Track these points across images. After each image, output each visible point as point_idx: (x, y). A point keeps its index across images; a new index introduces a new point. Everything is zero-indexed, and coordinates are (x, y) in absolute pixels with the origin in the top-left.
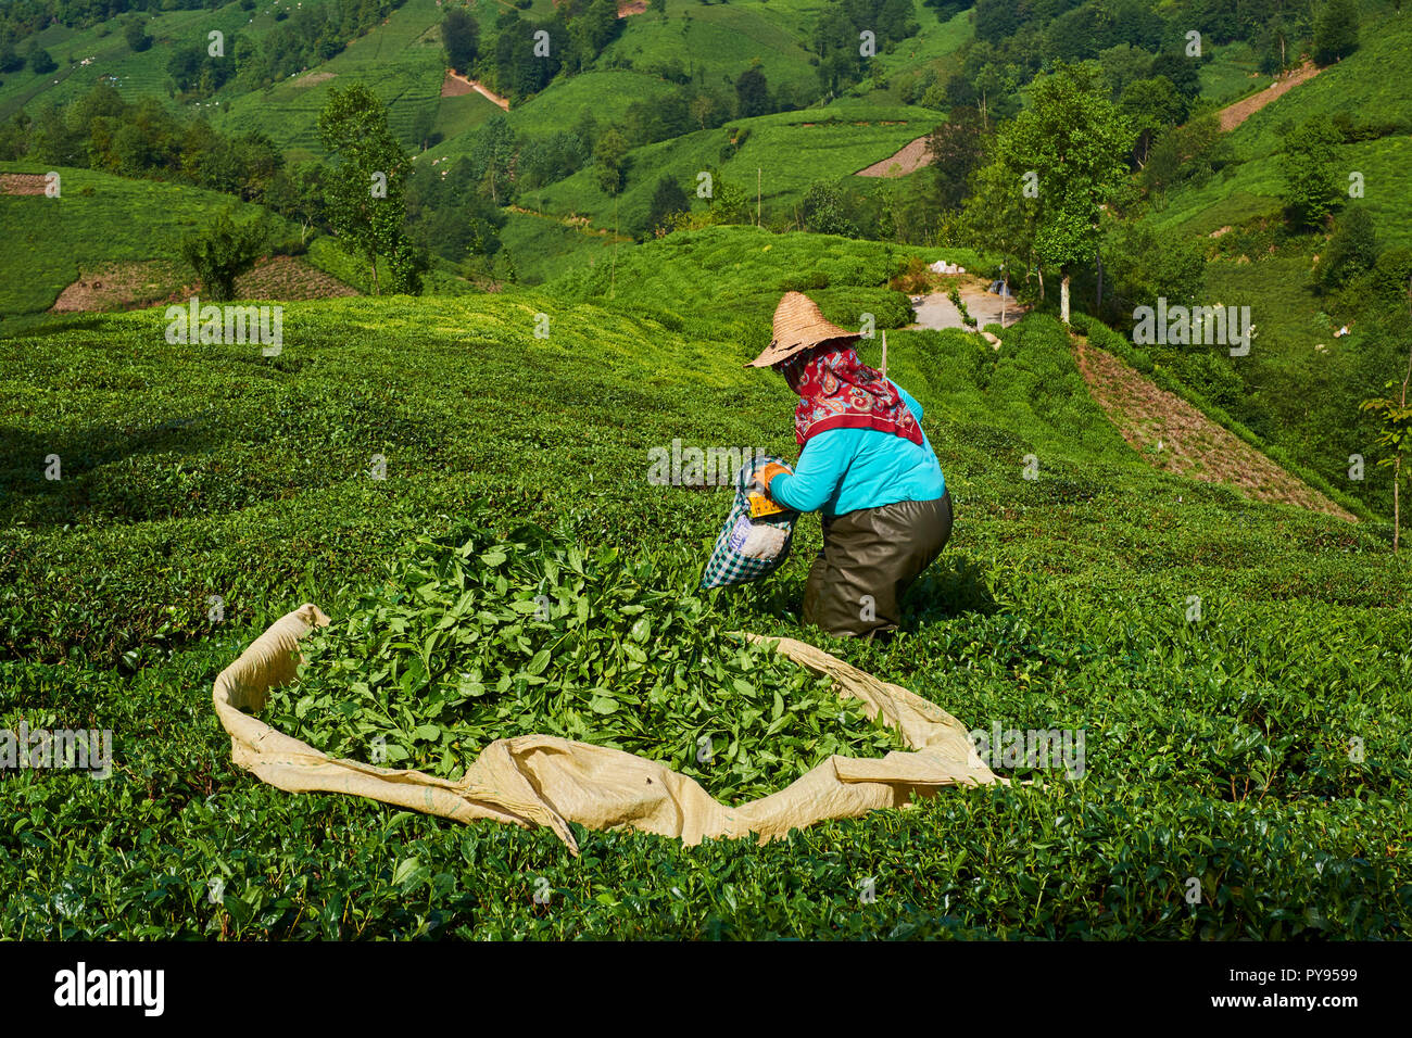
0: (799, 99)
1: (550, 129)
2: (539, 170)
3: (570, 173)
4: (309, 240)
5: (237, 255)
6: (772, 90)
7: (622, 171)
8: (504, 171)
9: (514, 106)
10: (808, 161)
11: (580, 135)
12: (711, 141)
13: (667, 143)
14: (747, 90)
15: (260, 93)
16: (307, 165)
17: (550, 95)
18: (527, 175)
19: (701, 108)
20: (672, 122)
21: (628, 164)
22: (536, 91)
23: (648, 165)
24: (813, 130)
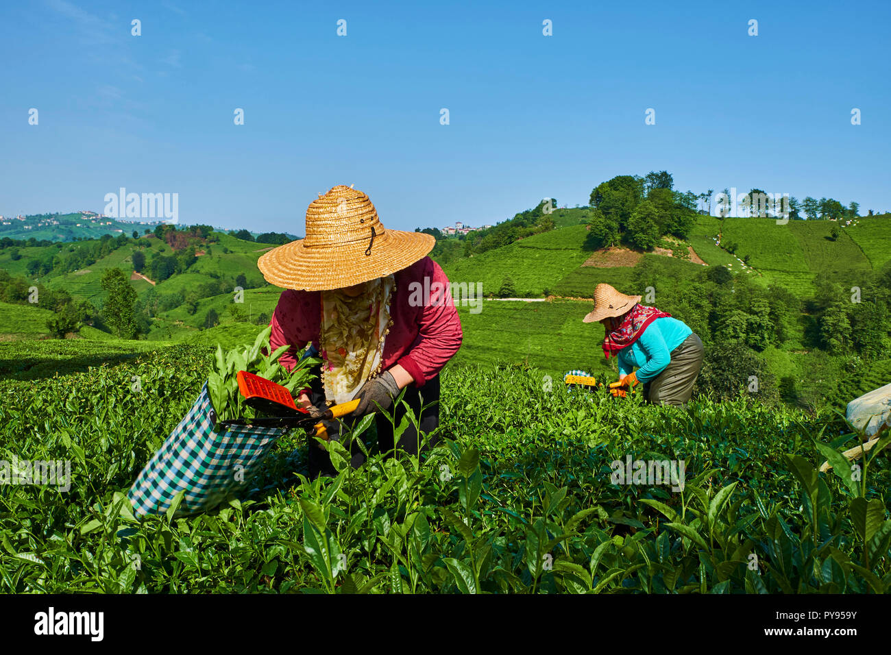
0: (257, 285)
1: (170, 292)
2: (165, 306)
3: (177, 307)
4: (80, 327)
5: (68, 325)
6: (248, 282)
7: (195, 307)
8: (153, 305)
9: (157, 284)
10: (260, 305)
11: (180, 294)
12: (227, 298)
13: (212, 298)
14: (239, 281)
15: (62, 276)
16: (81, 301)
17: (170, 281)
18: (161, 307)
19: (223, 287)
20: (214, 291)
21: (198, 304)
22: (165, 279)
23: (204, 305)
24: (262, 295)
